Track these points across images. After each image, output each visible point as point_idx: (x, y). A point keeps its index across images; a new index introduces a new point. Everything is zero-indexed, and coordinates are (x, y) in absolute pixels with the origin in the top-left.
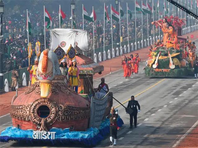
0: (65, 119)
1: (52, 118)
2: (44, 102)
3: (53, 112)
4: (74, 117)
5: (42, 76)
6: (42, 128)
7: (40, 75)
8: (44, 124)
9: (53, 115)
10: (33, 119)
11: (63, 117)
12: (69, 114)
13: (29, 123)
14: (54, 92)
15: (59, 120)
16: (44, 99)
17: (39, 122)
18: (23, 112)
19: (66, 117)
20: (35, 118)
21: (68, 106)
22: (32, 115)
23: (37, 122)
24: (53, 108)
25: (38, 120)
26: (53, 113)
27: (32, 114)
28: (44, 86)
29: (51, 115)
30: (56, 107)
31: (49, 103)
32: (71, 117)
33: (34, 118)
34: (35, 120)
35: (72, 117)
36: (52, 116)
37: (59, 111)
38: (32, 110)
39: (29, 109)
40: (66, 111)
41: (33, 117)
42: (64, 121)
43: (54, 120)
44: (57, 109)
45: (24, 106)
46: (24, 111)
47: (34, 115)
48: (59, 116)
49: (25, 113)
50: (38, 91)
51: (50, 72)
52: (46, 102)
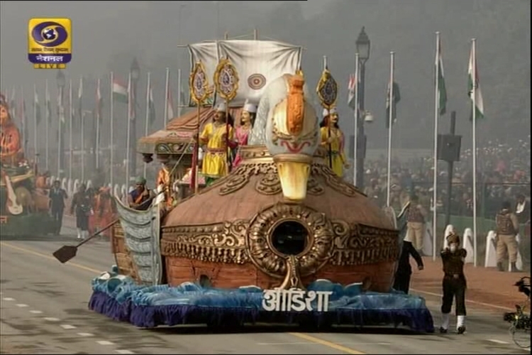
0: (352, 259)
1: (316, 256)
2: (291, 212)
3: (320, 240)
4: (373, 254)
5: (287, 144)
6: (289, 281)
7: (279, 141)
8: (296, 270)
9: (318, 246)
10: (261, 259)
11: (347, 254)
12: (362, 244)
13: (245, 270)
14: (313, 186)
15: (336, 260)
16: (288, 207)
17: (278, 266)
18: (224, 241)
19: (355, 254)
20: (265, 256)
21: (360, 225)
22: (258, 248)
23: (274, 265)
24: (317, 229)
25: (276, 260)
26: (319, 243)
27: (257, 244)
28: (292, 171)
29: (314, 248)
30: (326, 225)
31: (305, 215)
32: (366, 253)
33: (262, 256)
34: (266, 260)
35: (369, 255)
36: (318, 249)
37: (334, 238)
38: (256, 233)
39: (244, 232)
40: (354, 236)
41: (259, 252)
42: (348, 263)
43: (323, 261)
44: (330, 230)
45: (227, 225)
46: (230, 237)
47: (261, 246)
48: (335, 251)
49: (231, 242)
50: (262, 186)
51: (309, 134)
52: (297, 214)
